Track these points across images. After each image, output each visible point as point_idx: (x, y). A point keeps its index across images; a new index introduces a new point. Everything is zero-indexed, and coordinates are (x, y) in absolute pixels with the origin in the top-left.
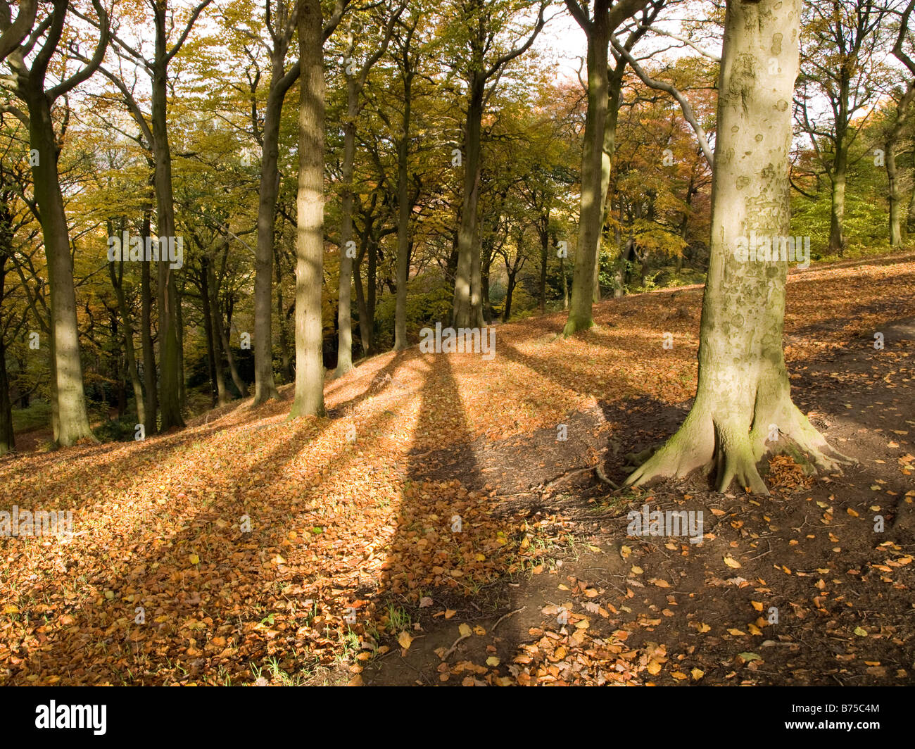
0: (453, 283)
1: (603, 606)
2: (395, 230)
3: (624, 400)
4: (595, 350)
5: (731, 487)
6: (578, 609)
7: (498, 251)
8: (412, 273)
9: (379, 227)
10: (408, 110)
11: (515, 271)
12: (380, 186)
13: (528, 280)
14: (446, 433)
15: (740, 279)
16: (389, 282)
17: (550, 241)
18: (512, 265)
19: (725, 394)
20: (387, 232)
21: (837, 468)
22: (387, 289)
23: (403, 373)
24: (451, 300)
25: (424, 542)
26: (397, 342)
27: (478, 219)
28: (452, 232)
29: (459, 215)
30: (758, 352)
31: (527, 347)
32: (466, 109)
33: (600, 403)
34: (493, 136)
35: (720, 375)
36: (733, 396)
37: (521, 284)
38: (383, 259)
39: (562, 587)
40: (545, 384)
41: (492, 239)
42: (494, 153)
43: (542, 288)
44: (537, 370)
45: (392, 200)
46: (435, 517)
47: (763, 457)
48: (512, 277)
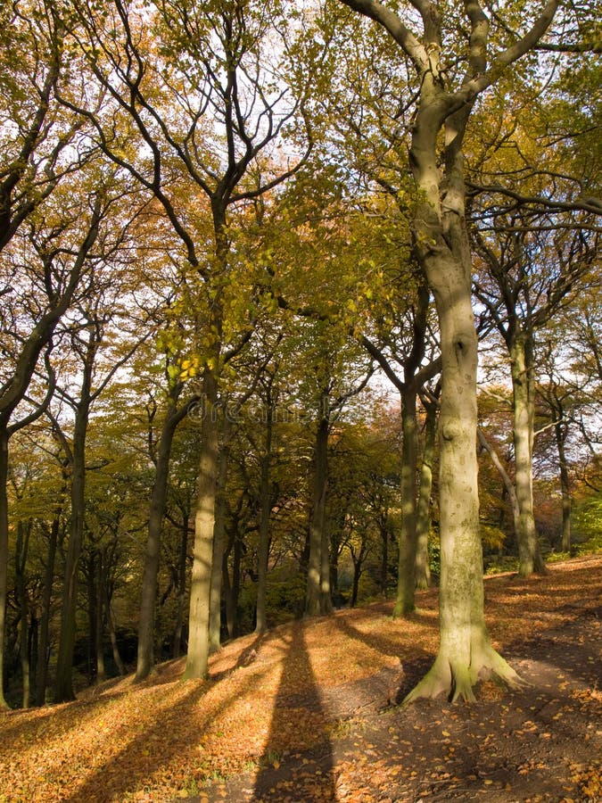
0: (307, 573)
1: (376, 752)
2: (257, 528)
3: (418, 659)
4: (413, 628)
5: (457, 700)
6: (362, 753)
7: (345, 544)
8: (271, 564)
9: (244, 525)
10: (269, 435)
11: (360, 562)
12: (246, 492)
13: (372, 569)
14: (299, 684)
15: (455, 580)
16: (251, 572)
17: (389, 536)
18: (357, 556)
19: (454, 646)
20: (251, 529)
21: (519, 688)
22: (248, 578)
23: (266, 650)
24: (305, 588)
25: (284, 734)
26: (259, 624)
27: (327, 518)
28: (305, 529)
29: (311, 514)
30: (469, 621)
31: (364, 627)
32: (316, 432)
33: (402, 662)
34: (338, 452)
35: (450, 634)
36: (458, 647)
37: (366, 573)
38: (246, 552)
39: (356, 744)
40: (371, 652)
41: (339, 535)
42: (339, 467)
43: (384, 576)
44: (367, 643)
45: (255, 503)
46: (291, 724)
47: (477, 682)
48: (357, 567)
